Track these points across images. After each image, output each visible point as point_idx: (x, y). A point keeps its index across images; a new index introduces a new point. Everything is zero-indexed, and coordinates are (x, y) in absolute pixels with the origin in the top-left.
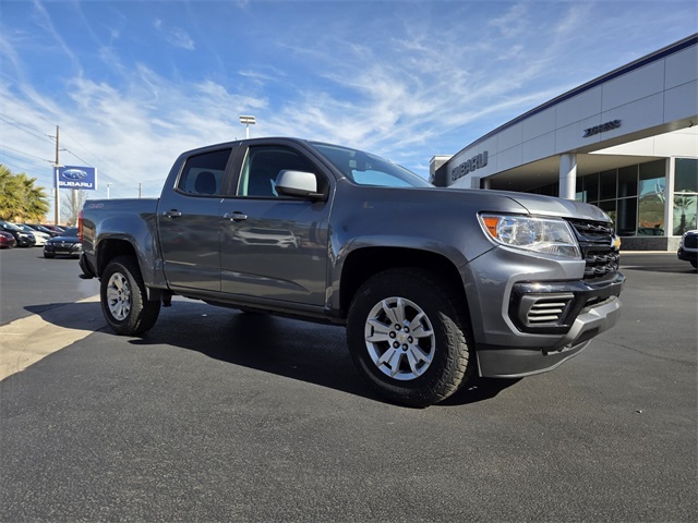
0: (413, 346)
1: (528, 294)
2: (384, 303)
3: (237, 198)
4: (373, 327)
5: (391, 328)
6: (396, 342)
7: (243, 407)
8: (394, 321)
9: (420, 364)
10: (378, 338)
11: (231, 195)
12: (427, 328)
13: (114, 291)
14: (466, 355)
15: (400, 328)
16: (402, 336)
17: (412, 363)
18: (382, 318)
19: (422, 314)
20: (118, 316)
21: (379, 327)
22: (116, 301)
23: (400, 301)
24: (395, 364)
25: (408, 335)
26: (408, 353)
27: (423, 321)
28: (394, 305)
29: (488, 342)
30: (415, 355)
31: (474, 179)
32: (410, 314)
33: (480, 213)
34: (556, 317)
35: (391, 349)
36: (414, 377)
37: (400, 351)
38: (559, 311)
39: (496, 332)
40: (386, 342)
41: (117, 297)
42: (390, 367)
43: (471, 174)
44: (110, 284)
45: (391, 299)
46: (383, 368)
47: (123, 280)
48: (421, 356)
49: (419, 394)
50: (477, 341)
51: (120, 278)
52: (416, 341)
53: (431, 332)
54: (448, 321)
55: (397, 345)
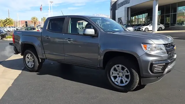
0: (124, 77)
1: (154, 64)
2: (116, 66)
3: (68, 34)
4: (112, 72)
5: (118, 72)
6: (119, 76)
7: (80, 95)
8: (118, 71)
9: (126, 82)
10: (114, 75)
11: (67, 33)
12: (128, 73)
13: (28, 59)
14: (139, 79)
15: (120, 72)
16: (121, 74)
17: (124, 81)
18: (115, 70)
19: (126, 69)
20: (30, 66)
21: (114, 72)
22: (29, 62)
23: (120, 66)
24: (119, 81)
25: (122, 74)
26: (123, 79)
27: (127, 71)
28: (118, 66)
29: (144, 76)
30: (124, 79)
31: (125, 8)
32: (123, 69)
33: (142, 43)
34: (161, 69)
35: (118, 78)
36: (125, 85)
37: (120, 78)
38: (162, 68)
39: (146, 74)
40: (117, 76)
41: (29, 61)
42: (118, 83)
43: (124, 6)
44: (26, 57)
45: (118, 65)
46: (116, 83)
47: (31, 56)
48: (126, 79)
49: (126, 89)
50: (141, 76)
51: (30, 55)
52: (125, 76)
53: (129, 74)
54: (134, 71)
55: (119, 77)
